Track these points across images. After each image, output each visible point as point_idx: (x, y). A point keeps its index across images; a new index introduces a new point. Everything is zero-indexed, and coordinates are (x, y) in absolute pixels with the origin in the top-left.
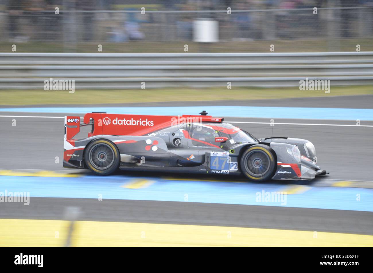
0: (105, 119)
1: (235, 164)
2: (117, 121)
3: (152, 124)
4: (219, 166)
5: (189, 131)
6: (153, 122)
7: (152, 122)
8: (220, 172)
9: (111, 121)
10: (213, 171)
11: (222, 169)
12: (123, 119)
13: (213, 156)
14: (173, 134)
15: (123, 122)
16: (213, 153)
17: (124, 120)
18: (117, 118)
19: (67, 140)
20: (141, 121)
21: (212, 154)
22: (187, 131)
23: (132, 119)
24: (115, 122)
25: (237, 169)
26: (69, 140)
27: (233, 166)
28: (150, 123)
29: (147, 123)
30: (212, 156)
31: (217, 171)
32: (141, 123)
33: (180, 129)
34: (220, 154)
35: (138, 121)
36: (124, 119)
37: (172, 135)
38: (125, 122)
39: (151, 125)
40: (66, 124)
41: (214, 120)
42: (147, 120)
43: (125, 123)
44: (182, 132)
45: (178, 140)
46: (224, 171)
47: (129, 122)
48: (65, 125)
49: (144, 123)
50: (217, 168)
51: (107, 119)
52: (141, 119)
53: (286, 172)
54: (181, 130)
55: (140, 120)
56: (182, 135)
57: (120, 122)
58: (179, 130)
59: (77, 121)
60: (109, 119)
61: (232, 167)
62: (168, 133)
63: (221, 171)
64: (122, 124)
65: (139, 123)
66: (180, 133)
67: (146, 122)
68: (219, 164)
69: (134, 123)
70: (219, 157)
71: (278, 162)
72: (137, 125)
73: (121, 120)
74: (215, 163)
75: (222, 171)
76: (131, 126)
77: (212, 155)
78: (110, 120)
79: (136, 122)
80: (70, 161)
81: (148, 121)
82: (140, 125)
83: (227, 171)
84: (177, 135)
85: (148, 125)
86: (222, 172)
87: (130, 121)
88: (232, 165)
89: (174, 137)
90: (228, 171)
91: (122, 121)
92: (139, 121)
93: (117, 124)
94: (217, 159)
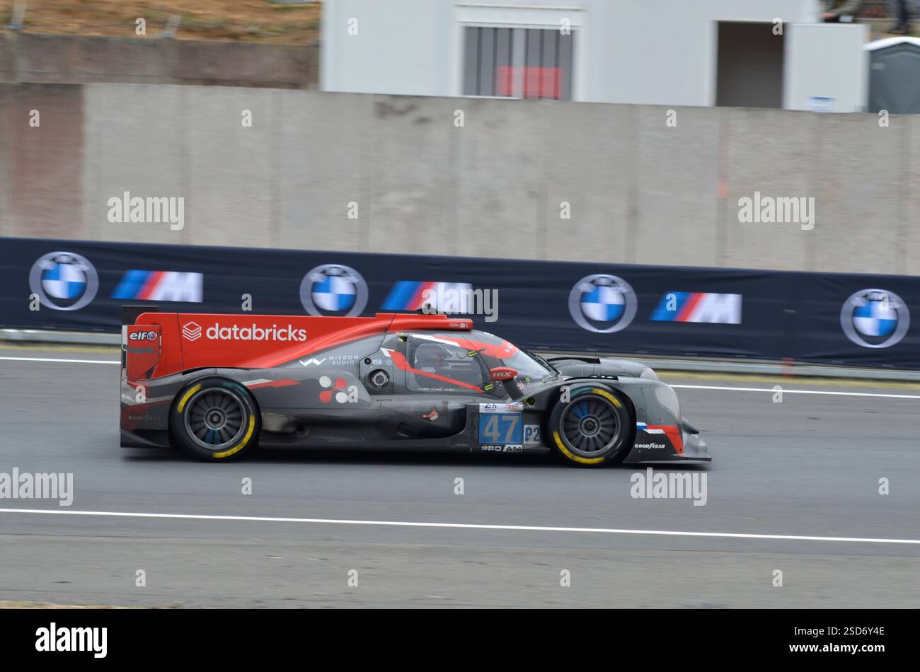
0: (187, 327)
1: (535, 431)
2: (216, 330)
3: (302, 337)
4: (499, 435)
5: (404, 354)
6: (305, 331)
7: (302, 333)
8: (502, 450)
9: (204, 332)
10: (484, 448)
11: (506, 442)
12: (232, 327)
13: (484, 412)
14: (368, 361)
15: (232, 332)
16: (486, 405)
17: (235, 329)
18: (217, 325)
19: (128, 383)
20: (275, 330)
21: (483, 406)
22: (400, 354)
23: (254, 325)
24: (212, 333)
25: (538, 440)
26: (134, 382)
27: (531, 434)
28: (297, 335)
29: (291, 335)
30: (483, 414)
31: (495, 446)
32: (277, 335)
33: (382, 349)
34: (501, 407)
35: (268, 331)
36: (235, 326)
37: (364, 363)
38: (238, 332)
39: (300, 339)
40: (126, 344)
41: (457, 325)
42: (290, 326)
43: (238, 335)
44: (389, 356)
45: (381, 374)
46: (512, 446)
47: (245, 334)
48: (124, 346)
49: (283, 335)
50: (495, 440)
51: (192, 327)
52: (275, 326)
53: (653, 445)
54: (385, 352)
55: (273, 328)
56: (389, 362)
57: (225, 333)
58: (381, 351)
59: (154, 337)
60: (197, 327)
61: (528, 437)
62: (353, 359)
63: (503, 446)
64: (229, 337)
65: (271, 334)
66: (385, 358)
67: (287, 333)
68: (499, 430)
69: (259, 334)
70: (500, 415)
71: (639, 424)
72: (267, 338)
73: (228, 327)
74: (491, 430)
75: (507, 447)
76: (252, 341)
77: (482, 410)
78: (200, 328)
79: (265, 331)
80: (138, 432)
81: (292, 331)
82: (274, 339)
83: (517, 446)
84: (376, 363)
85: (292, 337)
86: (508, 449)
87: (249, 331)
88: (529, 432)
89: (371, 368)
90: (521, 446)
91: (229, 330)
92: (271, 330)
93: (216, 337)
94: (495, 420)
